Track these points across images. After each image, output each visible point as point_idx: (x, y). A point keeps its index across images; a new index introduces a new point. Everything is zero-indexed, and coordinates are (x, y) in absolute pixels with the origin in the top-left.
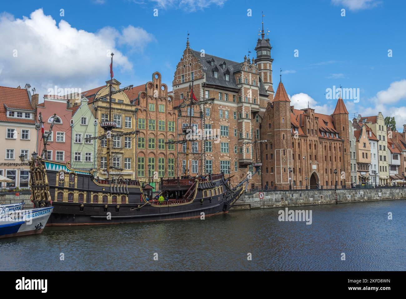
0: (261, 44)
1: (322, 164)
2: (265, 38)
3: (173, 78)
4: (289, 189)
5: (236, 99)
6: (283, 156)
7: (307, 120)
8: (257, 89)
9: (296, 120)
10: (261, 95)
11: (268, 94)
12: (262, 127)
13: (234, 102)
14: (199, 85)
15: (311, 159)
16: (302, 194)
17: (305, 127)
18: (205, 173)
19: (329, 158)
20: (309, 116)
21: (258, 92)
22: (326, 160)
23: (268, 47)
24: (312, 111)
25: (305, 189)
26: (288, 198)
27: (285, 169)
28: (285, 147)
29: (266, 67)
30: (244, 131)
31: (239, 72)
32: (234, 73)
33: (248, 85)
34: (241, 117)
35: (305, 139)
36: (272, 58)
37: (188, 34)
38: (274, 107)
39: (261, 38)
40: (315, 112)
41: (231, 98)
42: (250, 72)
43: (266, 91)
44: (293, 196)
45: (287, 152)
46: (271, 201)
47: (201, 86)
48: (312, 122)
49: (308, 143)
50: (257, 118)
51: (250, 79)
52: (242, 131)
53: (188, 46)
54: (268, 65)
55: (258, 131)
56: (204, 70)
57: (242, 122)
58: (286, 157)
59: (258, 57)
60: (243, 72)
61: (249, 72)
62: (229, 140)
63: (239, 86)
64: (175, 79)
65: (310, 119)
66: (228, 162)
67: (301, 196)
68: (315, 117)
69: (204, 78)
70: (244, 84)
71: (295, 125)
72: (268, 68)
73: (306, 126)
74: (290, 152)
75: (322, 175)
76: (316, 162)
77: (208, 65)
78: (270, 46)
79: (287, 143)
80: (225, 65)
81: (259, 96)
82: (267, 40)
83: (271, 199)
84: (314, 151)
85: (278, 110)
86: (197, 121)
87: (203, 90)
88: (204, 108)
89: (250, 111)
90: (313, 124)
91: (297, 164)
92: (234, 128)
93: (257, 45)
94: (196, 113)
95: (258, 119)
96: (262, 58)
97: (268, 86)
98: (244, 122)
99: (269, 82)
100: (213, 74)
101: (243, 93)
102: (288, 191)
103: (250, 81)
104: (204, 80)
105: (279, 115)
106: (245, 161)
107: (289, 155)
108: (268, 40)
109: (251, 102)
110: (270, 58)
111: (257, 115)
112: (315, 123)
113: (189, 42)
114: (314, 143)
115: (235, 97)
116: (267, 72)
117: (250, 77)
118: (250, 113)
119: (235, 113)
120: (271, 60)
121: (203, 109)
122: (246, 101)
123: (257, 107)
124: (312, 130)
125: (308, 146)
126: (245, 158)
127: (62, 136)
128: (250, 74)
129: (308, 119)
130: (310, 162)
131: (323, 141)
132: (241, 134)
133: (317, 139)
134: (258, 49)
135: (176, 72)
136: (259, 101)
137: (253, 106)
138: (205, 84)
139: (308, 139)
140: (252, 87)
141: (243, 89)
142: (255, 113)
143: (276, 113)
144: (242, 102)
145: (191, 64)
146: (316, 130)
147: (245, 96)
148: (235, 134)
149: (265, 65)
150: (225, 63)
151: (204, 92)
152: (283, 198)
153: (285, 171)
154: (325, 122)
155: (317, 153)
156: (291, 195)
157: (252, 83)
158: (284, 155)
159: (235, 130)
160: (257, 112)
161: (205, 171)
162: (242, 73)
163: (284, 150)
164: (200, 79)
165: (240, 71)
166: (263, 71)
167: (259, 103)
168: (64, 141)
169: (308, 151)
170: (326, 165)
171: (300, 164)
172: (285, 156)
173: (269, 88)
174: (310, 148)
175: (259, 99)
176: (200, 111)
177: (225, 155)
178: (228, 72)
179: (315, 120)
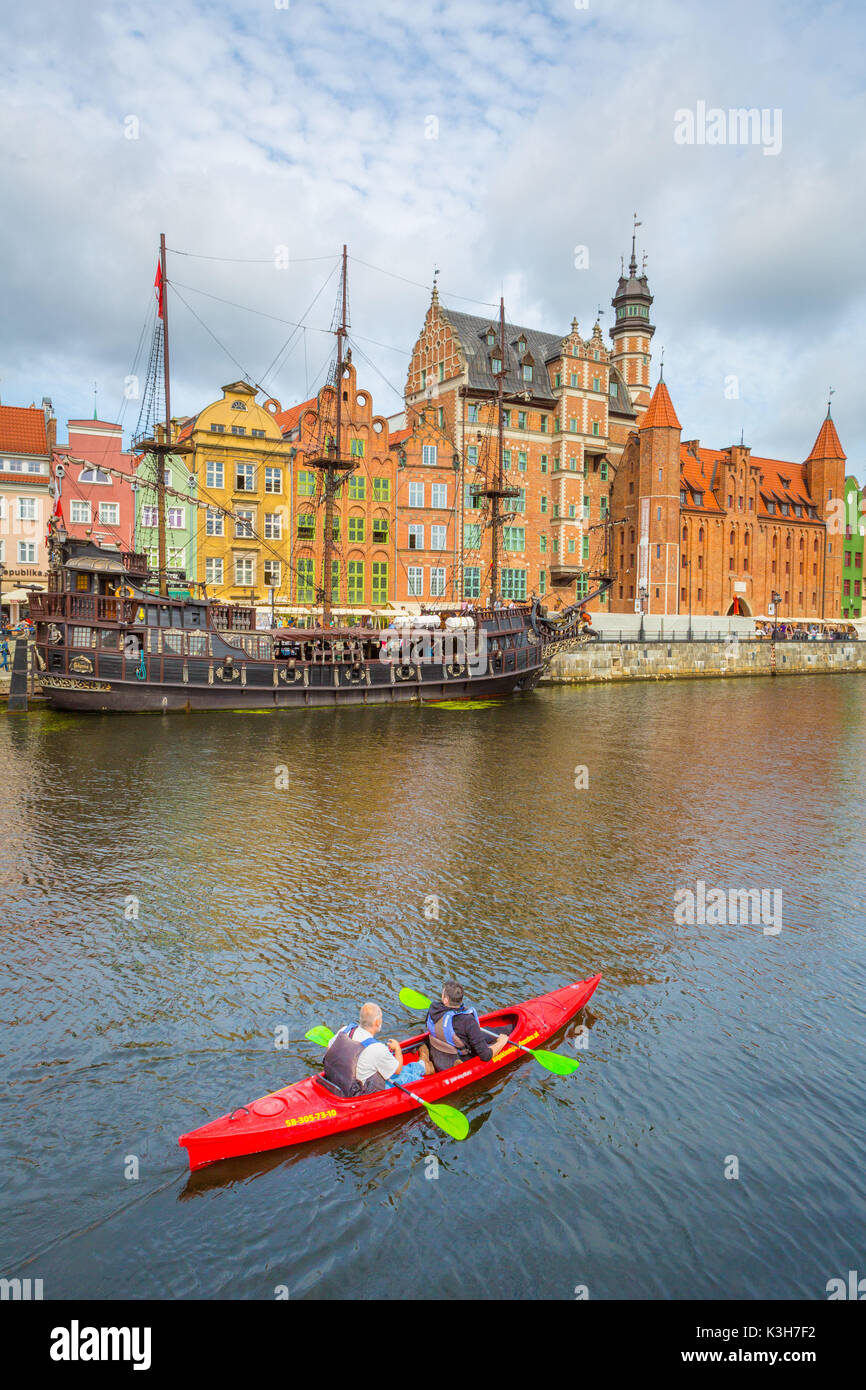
0: (625, 291)
1: (762, 580)
2: (638, 275)
3: (406, 379)
4: (636, 638)
5: (549, 425)
6: (656, 560)
7: (728, 475)
8: (603, 399)
9: (702, 472)
10: (612, 414)
11: (634, 413)
12: (615, 491)
13: (543, 429)
14: (453, 391)
15: (731, 567)
16: (675, 652)
17: (721, 491)
18: (462, 596)
19: (784, 567)
20: (734, 465)
21: (607, 408)
22: (774, 571)
23: (641, 297)
24: (744, 452)
25: (685, 638)
26: (632, 660)
27: (658, 590)
28: (661, 538)
29: (635, 347)
30: (563, 500)
31: (555, 359)
32: (548, 363)
33: (580, 389)
34: (558, 468)
35: (720, 520)
36: (651, 324)
37: (437, 272)
38: (642, 444)
39: (627, 275)
40: (752, 453)
41: (536, 422)
42: (586, 360)
43: (632, 405)
44: (646, 655)
45: (665, 550)
46: (583, 664)
47: (457, 394)
48: (741, 477)
49: (728, 530)
50: (604, 468)
51: (586, 376)
52: (558, 500)
53: (435, 300)
54: (640, 340)
55: (603, 500)
56: (466, 355)
57: (560, 479)
58: (664, 562)
59: (618, 322)
60: (565, 359)
61: (583, 359)
62: (527, 522)
63: (557, 394)
64: (409, 382)
65: (735, 471)
66: (523, 572)
67: (670, 655)
68: (752, 468)
69: (463, 375)
70: (569, 387)
71: (694, 486)
72: (640, 349)
73: (724, 489)
74: (672, 550)
75: (760, 606)
76: (747, 575)
77: (479, 343)
78: (649, 292)
79: (666, 529)
80: (526, 342)
81: (607, 416)
82: (640, 280)
83: (583, 661)
84: (741, 550)
85: (649, 450)
86: (445, 477)
87: (463, 403)
88: (463, 446)
89: (582, 453)
90: (743, 484)
91: (694, 579)
92: (540, 492)
93: (617, 293)
94: (443, 457)
95: (607, 472)
96: (625, 324)
97: (639, 393)
98: (564, 480)
99: (640, 383)
100: (489, 366)
101: (565, 409)
102: (632, 642)
103: (586, 380)
104: (465, 381)
105: (651, 461)
106: (562, 570)
107: (670, 558)
108: (643, 280)
109: (585, 430)
110: (645, 324)
111: (603, 461)
112: (748, 481)
113: (438, 289)
114: (743, 530)
115: (546, 420)
116: (637, 359)
117: (586, 371)
118: (582, 458)
119: (544, 458)
120: (651, 331)
121: (460, 448)
122: (571, 427)
123: (602, 443)
124: (741, 498)
125: (727, 537)
126: (562, 564)
127: (112, 511)
128: (586, 363)
129: (730, 470)
130: (728, 573)
131: (770, 526)
132: (557, 507)
133: (755, 521)
134: (619, 302)
135: (411, 365)
136: (607, 429)
137: (590, 441)
138: (464, 389)
139: (728, 519)
140: (590, 396)
141: (564, 400)
142: (595, 460)
143: (644, 456)
144: (562, 432)
145: (439, 343)
146: (751, 499)
147: (569, 416)
148: (544, 508)
149: (633, 342)
150: (524, 339)
151: (463, 408)
152: (617, 659)
153: (658, 596)
154: (783, 480)
155: (751, 552)
156: (641, 653)
157: (590, 385)
158: (659, 556)
159: (544, 499)
160: (602, 456)
161: (462, 592)
162: (562, 361)
163: (659, 546)
164: (455, 377)
165: (559, 356)
166: (626, 356)
167: (606, 433)
168: (118, 523)
169: (726, 548)
170: (774, 583)
171: (700, 579)
172: (661, 558)
173: (640, 397)
174: (732, 542)
175: (607, 425)
176: (453, 453)
177: (515, 555)
178: (528, 360)
179: (751, 473)
